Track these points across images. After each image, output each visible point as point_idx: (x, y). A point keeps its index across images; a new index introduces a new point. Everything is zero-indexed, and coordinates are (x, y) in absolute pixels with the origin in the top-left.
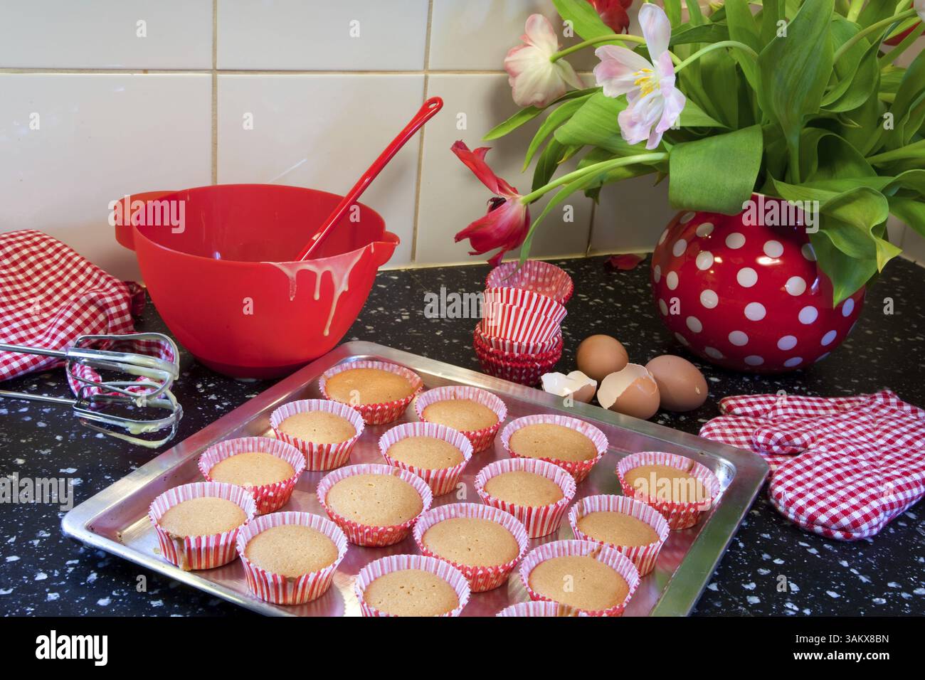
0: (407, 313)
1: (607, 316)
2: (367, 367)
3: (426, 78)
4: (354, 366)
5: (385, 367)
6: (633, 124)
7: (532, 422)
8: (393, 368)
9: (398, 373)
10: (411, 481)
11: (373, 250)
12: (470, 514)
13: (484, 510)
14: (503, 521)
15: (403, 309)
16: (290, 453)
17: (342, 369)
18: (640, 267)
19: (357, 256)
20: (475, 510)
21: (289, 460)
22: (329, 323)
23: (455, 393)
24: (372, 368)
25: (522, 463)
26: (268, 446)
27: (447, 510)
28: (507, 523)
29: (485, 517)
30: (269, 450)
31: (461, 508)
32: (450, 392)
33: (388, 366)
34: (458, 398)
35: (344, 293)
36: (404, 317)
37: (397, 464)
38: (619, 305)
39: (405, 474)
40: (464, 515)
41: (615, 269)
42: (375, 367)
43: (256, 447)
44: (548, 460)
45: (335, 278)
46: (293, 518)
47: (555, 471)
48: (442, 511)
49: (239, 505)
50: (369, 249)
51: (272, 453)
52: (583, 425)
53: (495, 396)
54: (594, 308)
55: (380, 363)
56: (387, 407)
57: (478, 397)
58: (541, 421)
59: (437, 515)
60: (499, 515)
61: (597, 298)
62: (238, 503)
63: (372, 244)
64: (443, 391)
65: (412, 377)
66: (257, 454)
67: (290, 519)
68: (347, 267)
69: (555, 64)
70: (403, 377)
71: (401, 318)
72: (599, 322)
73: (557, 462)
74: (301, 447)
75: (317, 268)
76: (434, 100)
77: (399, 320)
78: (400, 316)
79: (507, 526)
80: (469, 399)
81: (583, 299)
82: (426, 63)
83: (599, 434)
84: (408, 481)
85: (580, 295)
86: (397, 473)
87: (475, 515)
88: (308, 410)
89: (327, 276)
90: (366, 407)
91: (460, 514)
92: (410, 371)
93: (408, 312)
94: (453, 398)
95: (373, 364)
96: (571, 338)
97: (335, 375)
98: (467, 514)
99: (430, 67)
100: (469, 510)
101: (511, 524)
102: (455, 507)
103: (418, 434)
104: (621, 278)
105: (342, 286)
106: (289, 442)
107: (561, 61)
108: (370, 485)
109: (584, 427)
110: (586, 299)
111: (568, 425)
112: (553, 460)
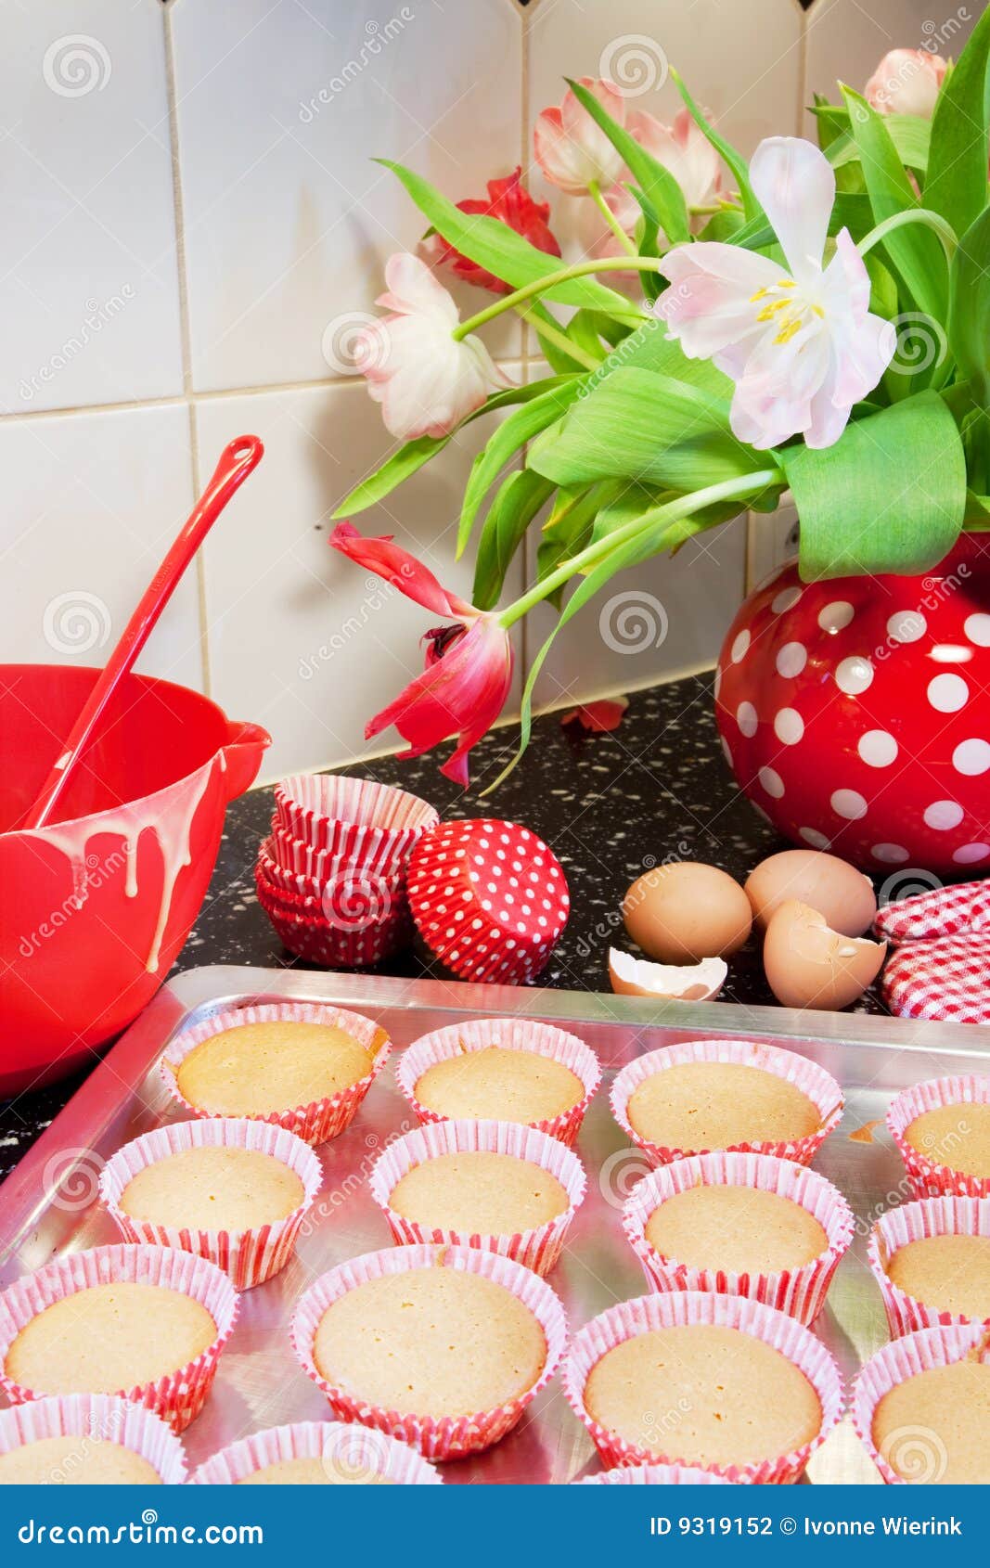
0: (249, 890)
1: (628, 822)
2: (246, 1021)
3: (192, 409)
4: (218, 1025)
5: (284, 1014)
6: (767, 404)
7: (650, 1068)
8: (303, 1013)
9: (318, 1021)
10: (483, 1271)
11: (224, 766)
12: (656, 1320)
13: (686, 1305)
14: (738, 1320)
15: (236, 884)
16: (181, 1269)
17: (194, 1037)
18: (628, 722)
19: (196, 786)
20: (667, 1309)
21: (182, 1288)
22: (158, 943)
23: (461, 1040)
24: (258, 1023)
25: (697, 1170)
26: (123, 1264)
27: (607, 1327)
28: (751, 1320)
29: (692, 1319)
30: (126, 1273)
31: (635, 1311)
32: (451, 1038)
33: (292, 1010)
34: (469, 1049)
35: (184, 868)
36: (248, 900)
37: (438, 1238)
38: (636, 797)
39: (465, 1258)
40: (644, 1326)
41: (590, 733)
42: (263, 1018)
43: (93, 1274)
44: (745, 1148)
45: (165, 842)
46: (274, 1445)
47: (776, 1171)
48: (597, 1332)
49: (122, 1443)
50: (217, 766)
51: (134, 1278)
52: (755, 1051)
53: (551, 1028)
54: (595, 812)
55: (273, 1007)
56: (335, 1104)
57: (512, 1035)
58: (667, 1064)
59: (590, 1341)
60: (726, 1307)
61: (588, 793)
62: (116, 1438)
63: (220, 751)
64: (437, 1041)
65: (351, 1024)
66: (102, 1292)
67: (268, 1449)
68: (184, 811)
69: (462, 344)
70: (331, 1027)
71: (242, 903)
72: (621, 835)
73: (766, 1148)
74: (196, 1246)
75: (126, 822)
76: (244, 443)
77: (238, 907)
78: (237, 899)
79: (753, 1329)
80: (493, 1047)
81: (565, 799)
82: (187, 380)
83: (801, 1065)
84: (476, 1271)
85: (555, 792)
86: (445, 1258)
87: (668, 1319)
88: (169, 1151)
89: (149, 840)
90: (292, 1115)
91: (633, 1327)
92: (344, 1011)
93: (249, 887)
94: (459, 1051)
95: (257, 1013)
96: (589, 877)
97: (189, 1056)
98: (649, 1323)
99: (196, 388)
100: (654, 1312)
101: (762, 1323)
102: (621, 1313)
103: (435, 1153)
104: (609, 747)
105: (177, 857)
106: (166, 1243)
107: (470, 338)
108: (404, 1305)
109: (759, 1054)
110: (571, 798)
111: (724, 1058)
112: (756, 1145)
